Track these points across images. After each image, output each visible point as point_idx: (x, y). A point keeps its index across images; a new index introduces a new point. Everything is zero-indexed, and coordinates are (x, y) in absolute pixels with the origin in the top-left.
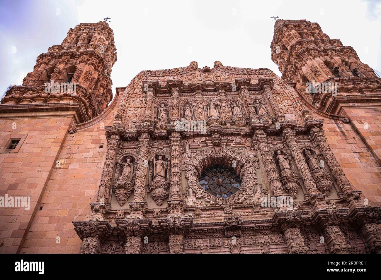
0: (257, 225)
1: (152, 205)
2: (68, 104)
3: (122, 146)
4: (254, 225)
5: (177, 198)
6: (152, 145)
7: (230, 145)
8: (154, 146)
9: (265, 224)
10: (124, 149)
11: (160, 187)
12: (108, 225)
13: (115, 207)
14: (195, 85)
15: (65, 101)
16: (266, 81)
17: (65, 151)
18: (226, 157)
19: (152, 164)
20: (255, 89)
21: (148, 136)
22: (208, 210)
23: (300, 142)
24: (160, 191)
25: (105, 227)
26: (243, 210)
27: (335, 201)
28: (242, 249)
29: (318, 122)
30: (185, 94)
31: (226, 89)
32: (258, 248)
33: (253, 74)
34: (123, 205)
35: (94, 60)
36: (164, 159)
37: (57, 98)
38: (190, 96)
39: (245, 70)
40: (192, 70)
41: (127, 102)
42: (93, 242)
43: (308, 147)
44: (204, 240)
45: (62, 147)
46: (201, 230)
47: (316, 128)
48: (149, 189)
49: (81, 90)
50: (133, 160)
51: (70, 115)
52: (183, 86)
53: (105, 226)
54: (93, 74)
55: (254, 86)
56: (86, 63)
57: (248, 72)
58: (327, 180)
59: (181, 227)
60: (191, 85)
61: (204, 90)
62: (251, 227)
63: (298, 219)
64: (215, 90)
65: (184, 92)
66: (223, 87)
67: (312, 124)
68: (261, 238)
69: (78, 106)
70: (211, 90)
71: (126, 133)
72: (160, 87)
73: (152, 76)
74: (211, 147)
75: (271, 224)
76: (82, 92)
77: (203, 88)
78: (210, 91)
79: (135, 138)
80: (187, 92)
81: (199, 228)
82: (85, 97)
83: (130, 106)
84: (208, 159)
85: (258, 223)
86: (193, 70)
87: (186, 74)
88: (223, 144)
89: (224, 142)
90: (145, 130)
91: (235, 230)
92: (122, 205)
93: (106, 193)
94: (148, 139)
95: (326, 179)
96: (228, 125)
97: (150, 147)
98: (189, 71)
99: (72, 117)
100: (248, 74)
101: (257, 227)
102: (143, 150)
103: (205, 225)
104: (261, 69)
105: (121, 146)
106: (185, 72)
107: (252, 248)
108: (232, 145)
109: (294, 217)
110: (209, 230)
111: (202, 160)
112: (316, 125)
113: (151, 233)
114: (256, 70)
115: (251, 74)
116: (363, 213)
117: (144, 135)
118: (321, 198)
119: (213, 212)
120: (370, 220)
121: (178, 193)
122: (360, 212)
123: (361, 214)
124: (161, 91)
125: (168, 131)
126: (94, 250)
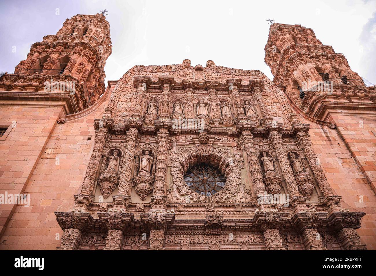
0: (238, 224)
1: (136, 200)
2: (59, 94)
3: (110, 139)
4: (234, 224)
5: (160, 194)
6: (139, 139)
7: (217, 144)
8: (142, 141)
9: (246, 224)
10: (112, 142)
11: (144, 182)
12: (90, 217)
13: (100, 199)
14: (186, 82)
16: (257, 83)
17: (52, 141)
18: (212, 155)
19: (137, 159)
20: (246, 90)
21: (137, 131)
22: (190, 207)
23: (286, 145)
24: (144, 186)
25: (87, 219)
26: (225, 209)
27: (315, 204)
28: (221, 247)
30: (176, 91)
31: (217, 88)
32: (237, 247)
33: (245, 75)
34: (107, 197)
35: (88, 52)
36: (151, 154)
38: (181, 93)
39: (237, 71)
40: (185, 67)
41: (118, 95)
42: (74, 234)
43: (293, 150)
44: (184, 236)
45: (50, 137)
46: (182, 226)
47: (302, 132)
48: (134, 183)
50: (119, 154)
51: (60, 105)
52: (175, 83)
53: (87, 217)
54: (86, 66)
55: (244, 87)
56: (80, 55)
57: (240, 73)
58: (310, 184)
59: (162, 222)
60: (182, 83)
61: (195, 88)
62: (231, 226)
63: (278, 220)
64: (206, 89)
65: (175, 89)
66: (214, 86)
67: (299, 128)
68: (241, 237)
69: (69, 97)
71: (114, 126)
72: (151, 83)
73: (145, 72)
74: (198, 144)
75: (251, 224)
77: (194, 86)
78: (201, 89)
79: (123, 132)
80: (178, 90)
81: (180, 224)
82: (77, 88)
83: (121, 100)
84: (194, 156)
85: (239, 222)
86: (186, 68)
87: (178, 72)
88: (210, 142)
90: (134, 124)
91: (215, 228)
92: (105, 198)
93: (90, 185)
94: (136, 134)
95: (309, 182)
96: (216, 124)
97: (138, 141)
98: (182, 68)
99: (62, 107)
100: (240, 75)
101: (237, 226)
102: (131, 144)
103: (187, 222)
104: (252, 71)
105: (109, 139)
106: (178, 69)
107: (231, 247)
108: (219, 144)
109: (274, 218)
110: (189, 226)
111: (188, 157)
112: (302, 129)
113: (132, 227)
114: (248, 72)
115: (243, 75)
116: (342, 217)
117: (132, 130)
118: (302, 201)
119: (195, 209)
120: (348, 224)
121: (162, 189)
122: (338, 216)
123: (339, 218)
124: (152, 87)
125: (157, 127)
126: (74, 241)
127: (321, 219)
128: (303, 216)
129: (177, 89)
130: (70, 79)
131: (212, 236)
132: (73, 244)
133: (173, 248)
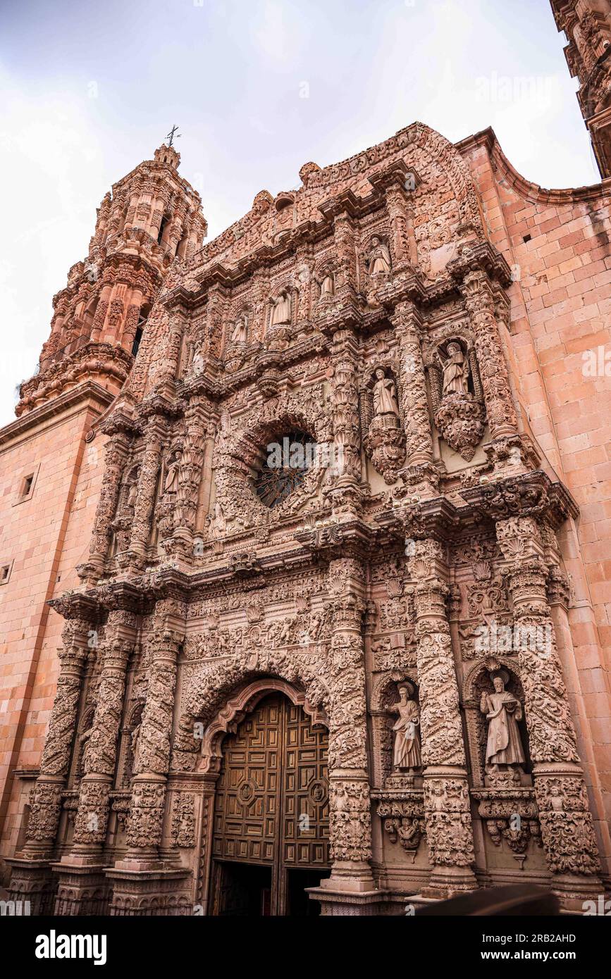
0: (286, 561)
2: (76, 391)
3: (133, 449)
4: (281, 562)
7: (299, 385)
9: (299, 558)
14: (246, 262)
15: (69, 389)
16: (385, 177)
17: (82, 478)
18: (287, 415)
20: (374, 205)
22: (234, 541)
23: (443, 324)
26: (291, 531)
28: (266, 610)
30: (238, 289)
31: (311, 238)
32: (292, 605)
33: (384, 158)
35: (124, 270)
37: (70, 381)
39: (363, 159)
40: (258, 215)
43: (451, 335)
44: (213, 600)
46: (202, 585)
49: (100, 349)
51: (83, 409)
52: (229, 273)
54: (123, 302)
55: (369, 199)
56: (112, 284)
57: (370, 159)
58: (463, 419)
60: (241, 264)
61: (272, 263)
62: (277, 567)
63: (332, 541)
64: (291, 252)
65: (237, 285)
66: (300, 238)
67: (460, 268)
68: (300, 584)
69: (89, 388)
70: (284, 254)
72: (192, 295)
73: (192, 270)
74: (262, 402)
75: (310, 555)
76: (104, 352)
77: (266, 260)
78: (281, 258)
80: (243, 282)
81: (199, 582)
82: (114, 357)
83: (153, 358)
84: (256, 430)
85: (288, 557)
86: (261, 214)
87: (248, 234)
88: (281, 388)
89: (282, 385)
95: (458, 416)
96: (299, 336)
98: (254, 222)
99: (87, 410)
100: (373, 164)
101: (289, 564)
103: (207, 575)
104: (399, 134)
105: (131, 450)
106: (246, 229)
107: (281, 607)
108: (303, 384)
109: (326, 538)
110: (214, 582)
111: (245, 437)
114: (388, 144)
115: (380, 161)
116: (481, 498)
118: (414, 478)
119: (242, 543)
121: (184, 521)
122: (472, 498)
123: (474, 503)
124: (198, 302)
127: (430, 516)
128: (387, 519)
129: (241, 283)
130: (94, 348)
131: (253, 592)
133: (197, 623)
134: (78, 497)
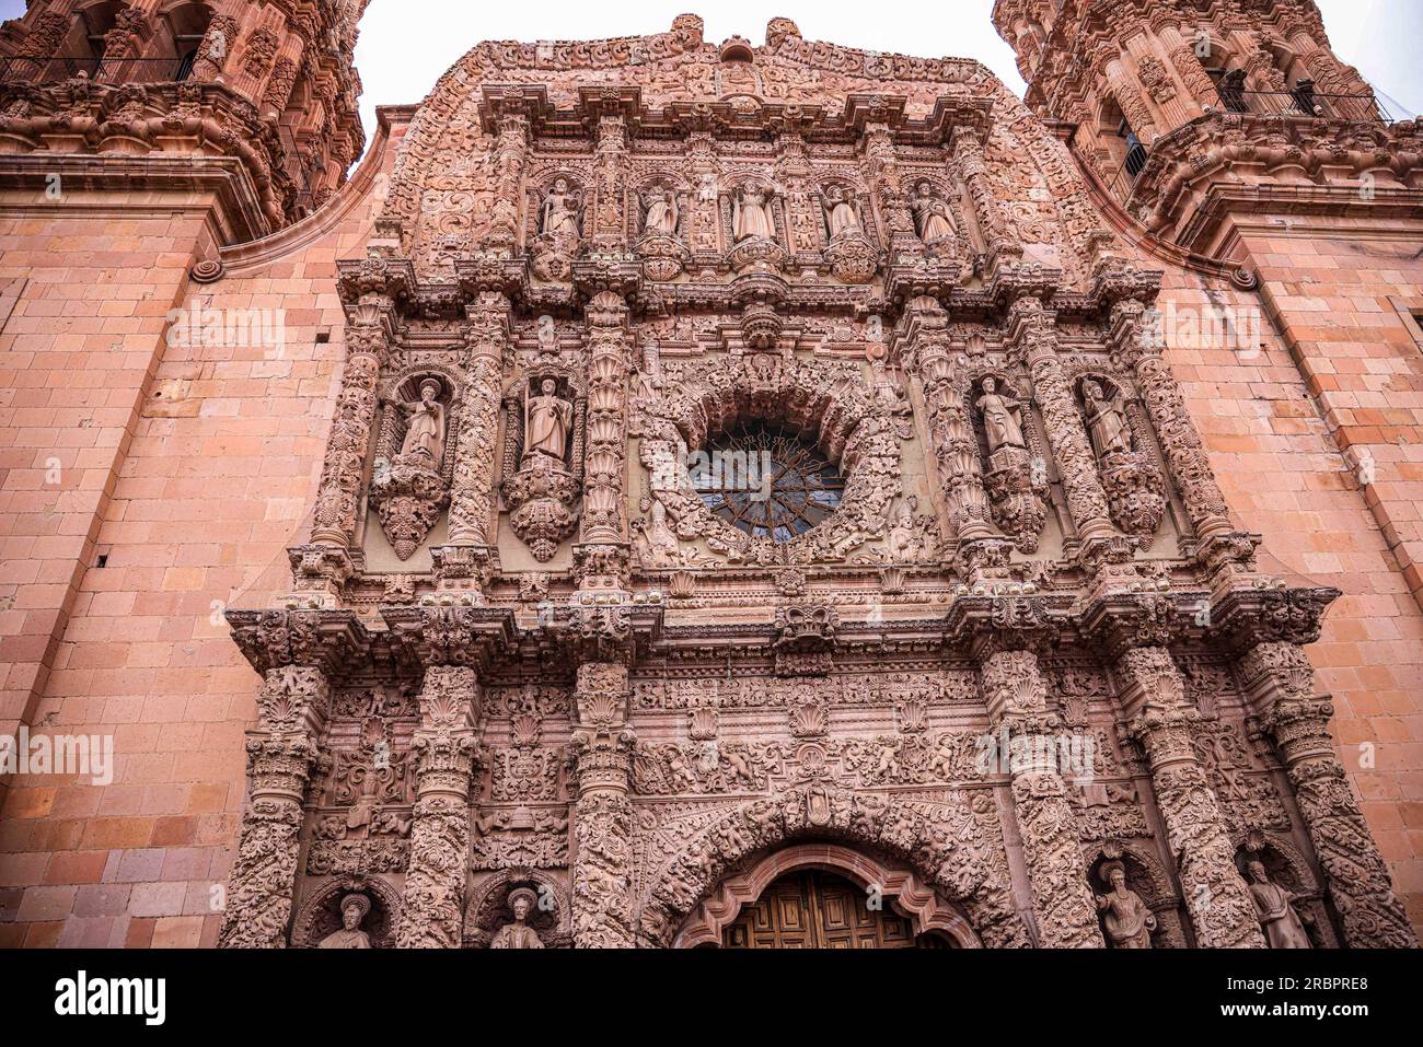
0: (890, 636)
1: (515, 559)
3: (405, 338)
4: (879, 637)
5: (607, 536)
6: (517, 337)
7: (810, 349)
8: (527, 342)
9: (919, 636)
10: (410, 348)
11: (545, 495)
12: (353, 623)
13: (379, 560)
14: (688, 109)
15: (171, 153)
16: (965, 110)
18: (793, 391)
19: (514, 410)
21: (505, 304)
22: (718, 580)
24: (545, 510)
25: (345, 632)
27: (1167, 564)
28: (831, 718)
29: (1141, 279)
30: (648, 145)
31: (808, 131)
32: (888, 715)
33: (917, 79)
34: (411, 553)
38: (669, 153)
39: (888, 63)
40: (680, 47)
41: (422, 165)
42: (302, 684)
43: (1095, 369)
44: (700, 682)
46: (690, 648)
47: (1132, 300)
48: (507, 500)
49: (236, 107)
50: (444, 393)
51: (195, 209)
52: (644, 112)
53: (344, 627)
54: (280, 44)
55: (916, 125)
57: (899, 70)
59: (620, 637)
60: (672, 111)
61: (724, 133)
62: (867, 644)
64: (767, 136)
65: (645, 138)
66: (797, 124)
67: (1120, 288)
68: (900, 681)
70: (752, 132)
71: (418, 288)
72: (551, 111)
73: (523, 67)
74: (740, 352)
75: (940, 635)
76: (241, 117)
77: (719, 125)
78: (745, 136)
79: (454, 310)
80: (658, 139)
81: (682, 642)
82: (254, 137)
83: (434, 182)
84: (726, 398)
85: (895, 631)
86: (685, 48)
87: (655, 65)
88: (784, 343)
89: (788, 338)
90: (493, 277)
91: (811, 652)
92: (404, 556)
93: (344, 510)
94: (505, 316)
96: (806, 273)
97: (511, 343)
98: (670, 52)
99: (204, 216)
100: (898, 78)
101: (889, 643)
102: (485, 354)
103: (708, 632)
104: (947, 61)
105: (399, 339)
106: (653, 56)
107: (865, 715)
108: (818, 348)
109: (1023, 614)
110: (717, 649)
111: (705, 400)
112: (1133, 290)
113: (510, 656)
114: (928, 64)
115: (910, 80)
116: (1258, 606)
117: (489, 300)
120: (1276, 631)
121: (613, 518)
124: (554, 128)
125: (582, 288)
126: (305, 710)
127: (1185, 614)
128: (1122, 606)
129: (653, 138)
130: (223, 98)
131: (800, 680)
132: (302, 720)
133: (660, 723)
134: (170, 389)
